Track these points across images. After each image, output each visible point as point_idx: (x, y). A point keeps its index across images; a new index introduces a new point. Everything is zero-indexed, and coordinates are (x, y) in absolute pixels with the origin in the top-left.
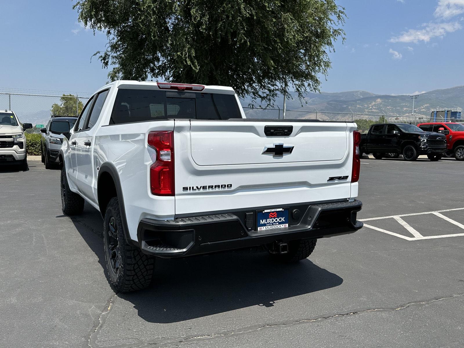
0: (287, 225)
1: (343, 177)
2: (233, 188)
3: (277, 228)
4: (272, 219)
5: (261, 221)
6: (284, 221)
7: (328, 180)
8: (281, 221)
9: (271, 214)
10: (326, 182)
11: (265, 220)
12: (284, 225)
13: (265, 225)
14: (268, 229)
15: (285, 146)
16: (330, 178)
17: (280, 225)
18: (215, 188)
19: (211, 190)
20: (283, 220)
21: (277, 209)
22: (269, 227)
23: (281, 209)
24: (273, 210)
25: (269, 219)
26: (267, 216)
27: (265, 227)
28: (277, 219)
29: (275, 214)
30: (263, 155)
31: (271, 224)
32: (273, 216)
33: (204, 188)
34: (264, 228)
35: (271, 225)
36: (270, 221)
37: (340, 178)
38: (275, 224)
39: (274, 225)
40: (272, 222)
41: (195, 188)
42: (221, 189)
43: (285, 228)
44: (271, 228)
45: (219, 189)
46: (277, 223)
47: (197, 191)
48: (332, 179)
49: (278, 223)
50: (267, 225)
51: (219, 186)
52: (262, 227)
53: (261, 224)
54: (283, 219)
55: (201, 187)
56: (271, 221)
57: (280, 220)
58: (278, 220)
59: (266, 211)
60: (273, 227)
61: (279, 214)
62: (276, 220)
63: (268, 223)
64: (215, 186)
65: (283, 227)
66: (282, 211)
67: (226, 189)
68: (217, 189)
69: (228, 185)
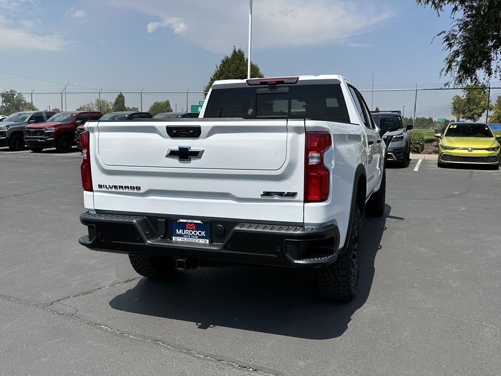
0: (208, 241)
1: (287, 193)
2: (142, 191)
3: (195, 241)
4: (190, 231)
5: (177, 230)
6: (205, 235)
7: (261, 195)
8: (200, 235)
9: (188, 225)
10: (260, 197)
11: (182, 230)
12: (203, 240)
13: (181, 236)
14: (184, 241)
15: (193, 149)
16: (264, 192)
17: (199, 239)
19: (121, 190)
20: (203, 234)
21: (194, 221)
22: (186, 238)
23: (199, 222)
24: (190, 221)
25: (186, 230)
26: (183, 226)
27: (180, 238)
28: (196, 231)
29: (193, 226)
30: (167, 158)
31: (189, 236)
32: (191, 227)
33: (115, 187)
34: (180, 239)
35: (188, 237)
36: (188, 233)
37: (281, 194)
38: (193, 236)
39: (193, 238)
40: (190, 234)
41: (108, 186)
42: (130, 191)
43: (205, 245)
44: (188, 241)
45: (129, 190)
46: (196, 236)
47: (110, 190)
48: (267, 194)
49: (197, 237)
50: (184, 236)
51: (128, 187)
52: (178, 238)
53: (177, 233)
54: (203, 233)
55: (113, 186)
56: (189, 233)
57: (200, 233)
58: (198, 233)
59: (181, 221)
60: (194, 240)
61: (198, 227)
62: (195, 233)
63: (185, 235)
64: (125, 187)
65: (203, 242)
66: (200, 223)
67: (136, 191)
68: (127, 190)
69: (136, 187)
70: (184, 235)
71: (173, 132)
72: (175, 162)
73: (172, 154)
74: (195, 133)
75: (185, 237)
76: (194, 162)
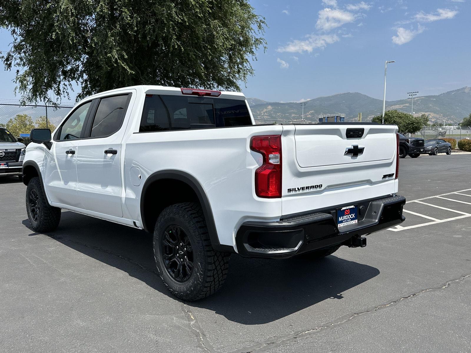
0: (357, 221)
2: (323, 188)
3: (350, 224)
5: (340, 218)
6: (354, 217)
8: (352, 217)
9: (346, 212)
10: (381, 179)
11: (342, 217)
12: (354, 221)
15: (360, 147)
16: (383, 176)
17: (352, 221)
18: (311, 188)
19: (307, 191)
21: (350, 207)
22: (345, 223)
23: (352, 207)
24: (348, 208)
25: (345, 216)
26: (343, 213)
27: (342, 224)
28: (350, 215)
29: (349, 211)
30: (345, 156)
31: (346, 221)
33: (303, 189)
36: (345, 218)
39: (348, 221)
41: (297, 189)
42: (314, 190)
43: (355, 225)
44: (346, 225)
46: (349, 219)
47: (298, 192)
48: (385, 176)
49: (350, 220)
50: (343, 222)
51: (313, 187)
53: (340, 221)
55: (301, 188)
59: (343, 208)
62: (349, 217)
64: (311, 187)
65: (354, 223)
66: (353, 208)
67: (318, 189)
68: (312, 190)
69: (319, 185)
70: (343, 220)
71: (350, 134)
72: (349, 158)
74: (362, 134)
76: (360, 157)
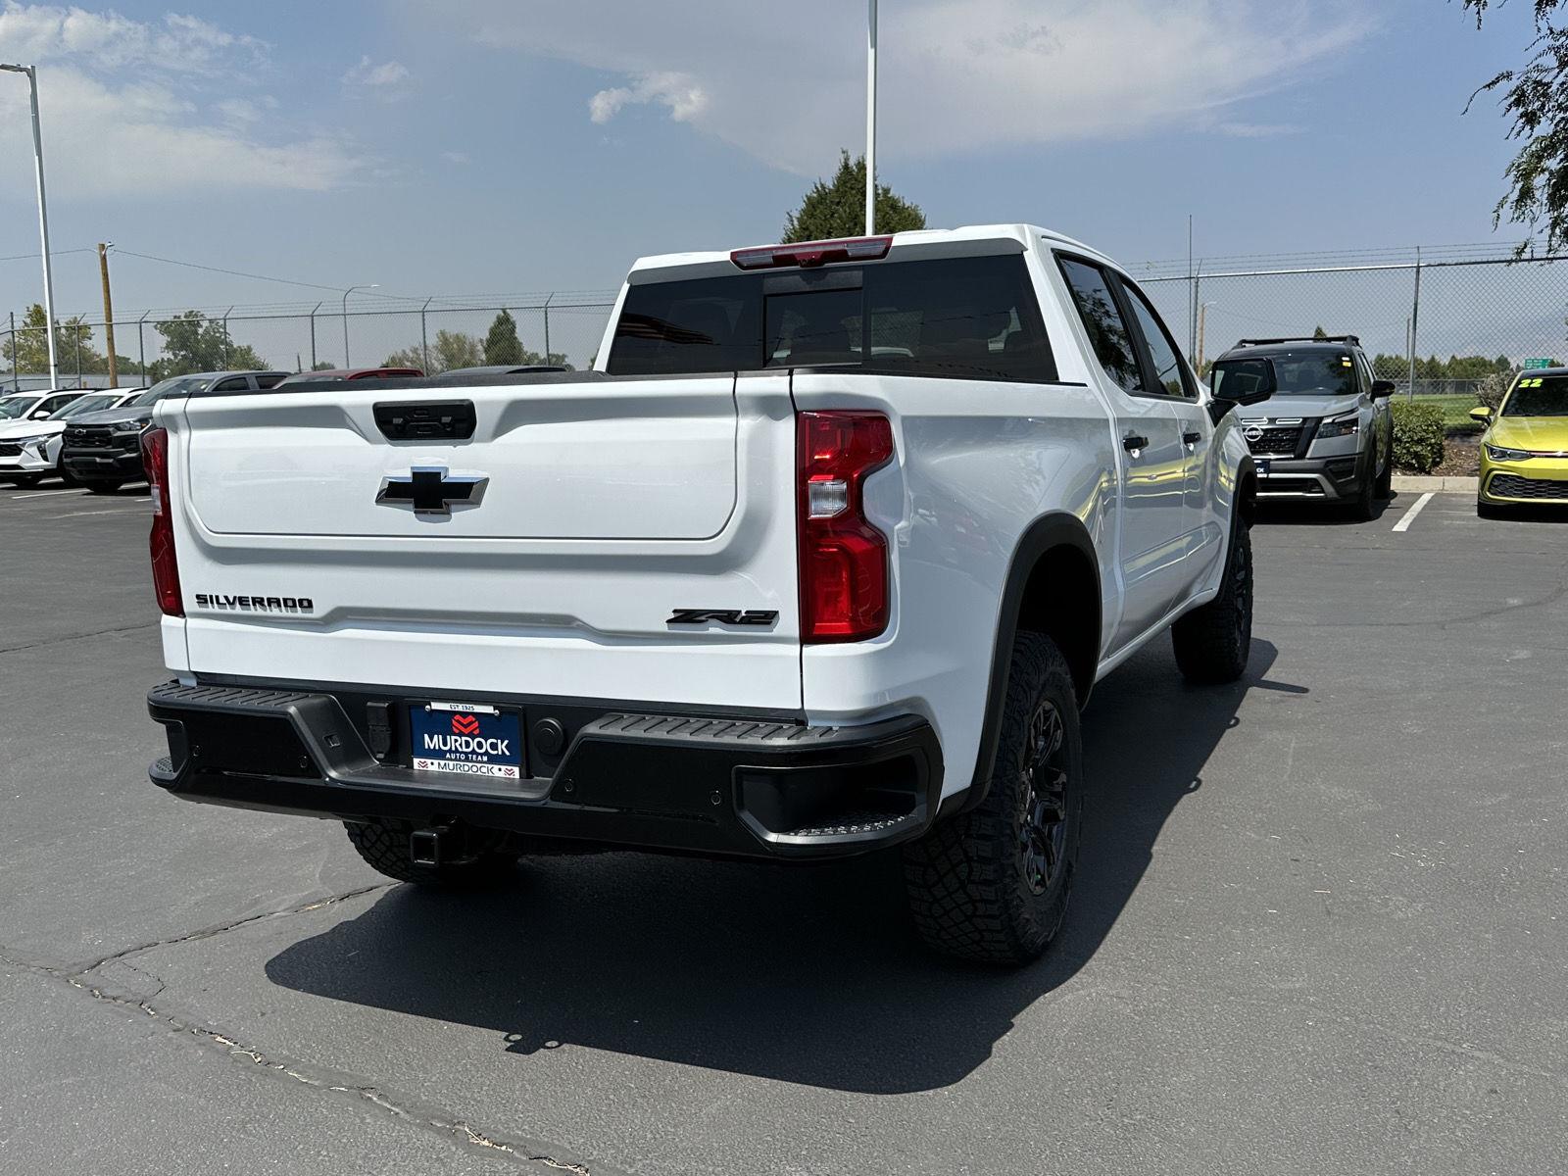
0: (516, 770)
1: (747, 612)
2: (318, 611)
3: (479, 773)
4: (464, 738)
5: (426, 736)
6: (508, 753)
7: (669, 621)
8: (495, 752)
9: (458, 721)
10: (664, 628)
11: (440, 736)
12: (503, 768)
13: (438, 754)
14: (448, 771)
15: (456, 474)
16: (675, 611)
17: (490, 766)
18: (269, 605)
19: (259, 611)
20: (502, 750)
21: (475, 707)
22: (451, 763)
23: (489, 710)
24: (460, 708)
25: (453, 738)
26: (443, 724)
27: (436, 762)
28: (483, 740)
29: (472, 722)
30: (380, 507)
31: (463, 757)
32: (466, 726)
33: (243, 601)
34: (434, 766)
35: (460, 760)
36: (457, 744)
37: (728, 617)
38: (474, 756)
39: (472, 761)
40: (465, 750)
41: (222, 600)
42: (285, 612)
43: (508, 783)
44: (459, 771)
45: (281, 611)
46: (482, 755)
47: (228, 610)
48: (685, 617)
49: (485, 758)
50: (448, 756)
51: (278, 601)
52: (429, 761)
53: (427, 747)
54: (502, 746)
55: (235, 598)
56: (461, 745)
57: (494, 746)
58: (486, 746)
59: (436, 706)
60: (475, 769)
61: (486, 727)
62: (480, 745)
63: (450, 751)
64: (270, 601)
65: (501, 774)
66: (493, 714)
67: (299, 613)
68: (275, 612)
69: (301, 601)
70: (446, 752)
71: (397, 424)
72: (403, 518)
73: (394, 492)
74: (457, 423)
75: (451, 760)
76: (462, 519)
